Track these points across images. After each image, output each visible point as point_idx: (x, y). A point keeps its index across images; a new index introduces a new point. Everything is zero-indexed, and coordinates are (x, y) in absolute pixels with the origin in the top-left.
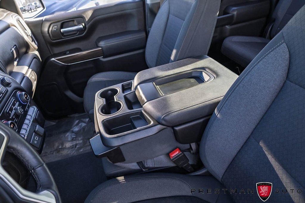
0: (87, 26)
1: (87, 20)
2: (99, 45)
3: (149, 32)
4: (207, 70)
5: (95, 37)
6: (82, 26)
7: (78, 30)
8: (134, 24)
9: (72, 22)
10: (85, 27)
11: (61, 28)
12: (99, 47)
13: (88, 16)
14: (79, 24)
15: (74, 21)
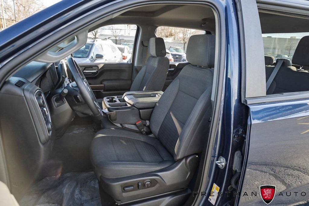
0: (99, 72)
1: (99, 68)
2: (103, 83)
3: (133, 80)
4: (158, 94)
5: (101, 79)
6: (96, 71)
7: (93, 73)
8: (125, 76)
9: (91, 68)
10: (97, 72)
11: (84, 70)
12: (103, 84)
13: (100, 66)
14: (94, 70)
15: (92, 67)
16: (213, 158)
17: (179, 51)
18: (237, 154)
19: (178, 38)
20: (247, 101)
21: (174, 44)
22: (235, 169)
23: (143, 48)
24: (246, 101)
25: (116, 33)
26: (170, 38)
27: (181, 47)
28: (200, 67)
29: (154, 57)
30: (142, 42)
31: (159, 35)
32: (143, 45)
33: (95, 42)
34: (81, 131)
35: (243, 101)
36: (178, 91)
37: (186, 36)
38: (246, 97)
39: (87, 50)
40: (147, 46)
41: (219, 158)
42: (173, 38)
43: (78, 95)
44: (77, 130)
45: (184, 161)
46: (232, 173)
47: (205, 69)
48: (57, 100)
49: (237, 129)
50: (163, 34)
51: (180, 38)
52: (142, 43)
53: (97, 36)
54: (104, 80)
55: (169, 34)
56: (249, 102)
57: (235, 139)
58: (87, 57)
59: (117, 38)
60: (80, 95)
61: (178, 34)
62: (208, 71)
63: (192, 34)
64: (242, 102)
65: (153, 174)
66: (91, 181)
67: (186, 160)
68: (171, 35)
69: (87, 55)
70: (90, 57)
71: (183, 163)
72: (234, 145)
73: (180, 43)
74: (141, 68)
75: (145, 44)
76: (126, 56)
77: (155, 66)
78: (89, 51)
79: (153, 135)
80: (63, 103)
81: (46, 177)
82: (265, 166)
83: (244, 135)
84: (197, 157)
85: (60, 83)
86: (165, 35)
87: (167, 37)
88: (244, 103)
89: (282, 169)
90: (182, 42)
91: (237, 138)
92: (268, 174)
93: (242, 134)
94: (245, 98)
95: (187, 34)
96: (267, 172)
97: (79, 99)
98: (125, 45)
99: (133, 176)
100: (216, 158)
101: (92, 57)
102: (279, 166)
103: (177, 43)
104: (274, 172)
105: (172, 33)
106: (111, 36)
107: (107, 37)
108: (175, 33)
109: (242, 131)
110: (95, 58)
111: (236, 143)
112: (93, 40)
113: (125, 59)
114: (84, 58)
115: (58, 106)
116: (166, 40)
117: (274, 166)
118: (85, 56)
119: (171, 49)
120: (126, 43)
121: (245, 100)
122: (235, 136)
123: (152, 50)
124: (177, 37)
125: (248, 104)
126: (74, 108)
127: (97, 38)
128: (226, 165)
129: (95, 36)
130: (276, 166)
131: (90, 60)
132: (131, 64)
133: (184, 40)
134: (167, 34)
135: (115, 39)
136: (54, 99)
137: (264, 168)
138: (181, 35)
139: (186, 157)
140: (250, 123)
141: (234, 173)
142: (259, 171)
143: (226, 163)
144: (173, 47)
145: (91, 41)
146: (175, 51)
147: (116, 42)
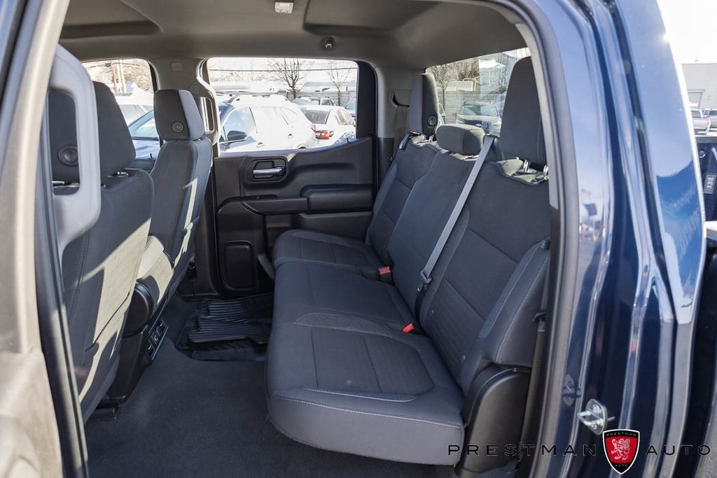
17: (484, 111)
25: (339, 76)
53: (297, 87)
59: (343, 89)
106: (329, 84)
110: (227, 139)
129: (293, 87)
135: (337, 90)
147: (339, 99)
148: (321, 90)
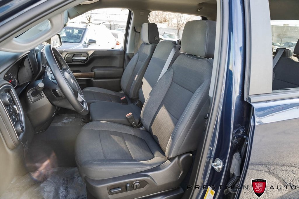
0: (88, 59)
1: (89, 55)
5: (91, 66)
7: (82, 60)
8: (117, 63)
9: (80, 55)
10: (87, 59)
11: (73, 57)
12: (93, 72)
13: (90, 53)
14: (84, 57)
15: (82, 54)
16: (209, 159)
17: (173, 37)
18: (236, 156)
19: (172, 24)
20: (251, 98)
21: (167, 30)
22: (233, 172)
23: (135, 34)
24: (249, 99)
25: (111, 18)
26: (164, 24)
27: (175, 33)
28: (196, 57)
29: (146, 44)
30: (135, 27)
31: (154, 20)
32: (136, 31)
33: (88, 27)
34: (71, 120)
35: (247, 99)
36: (172, 82)
37: (180, 21)
38: (250, 94)
39: (81, 35)
40: (140, 32)
41: (216, 159)
42: (167, 24)
43: (56, 89)
44: (66, 119)
45: (177, 159)
46: (229, 176)
47: (201, 60)
48: (34, 95)
49: (237, 130)
50: (157, 20)
51: (174, 24)
52: (134, 29)
53: (91, 21)
54: (94, 68)
55: (163, 19)
56: (253, 100)
57: (234, 140)
58: (80, 42)
59: (112, 23)
60: (59, 89)
61: (172, 20)
62: (205, 62)
63: (186, 20)
64: (245, 100)
65: (142, 175)
66: (78, 177)
67: (179, 159)
68: (165, 21)
69: (80, 40)
70: (83, 42)
71: (176, 161)
72: (234, 147)
73: (174, 29)
74: (133, 55)
75: (138, 30)
76: (119, 42)
77: (147, 54)
78: (81, 36)
79: (144, 128)
80: (41, 97)
81: (30, 172)
82: (261, 166)
83: (244, 137)
84: (191, 156)
85: (39, 73)
86: (159, 21)
87: (161, 22)
88: (247, 101)
89: (277, 167)
90: (176, 28)
91: (236, 140)
92: (263, 172)
93: (243, 135)
94: (248, 95)
95: (181, 20)
96: (262, 171)
97: (58, 94)
98: (119, 30)
99: (121, 176)
100: (212, 160)
101: (85, 42)
102: (275, 165)
103: (171, 29)
104: (270, 170)
105: (166, 18)
107: (101, 22)
108: (169, 19)
109: (243, 132)
110: (88, 43)
111: (236, 145)
112: (86, 25)
113: (118, 45)
114: (77, 43)
115: (35, 101)
116: (159, 26)
117: (270, 165)
118: (77, 41)
119: (165, 35)
120: (120, 28)
121: (249, 97)
122: (234, 137)
123: (145, 37)
124: (171, 22)
125: (251, 102)
126: (54, 103)
127: (91, 23)
128: (223, 168)
129: (89, 21)
130: (271, 165)
131: (83, 45)
132: (123, 51)
133: (178, 26)
134: (161, 20)
135: (109, 24)
136: (31, 93)
137: (260, 167)
138: (175, 21)
139: (179, 156)
140: (253, 124)
141: (231, 176)
142: (255, 170)
143: (223, 166)
144: (167, 33)
145: (84, 26)
146: (169, 37)
147: (110, 27)
148: (102, 23)
